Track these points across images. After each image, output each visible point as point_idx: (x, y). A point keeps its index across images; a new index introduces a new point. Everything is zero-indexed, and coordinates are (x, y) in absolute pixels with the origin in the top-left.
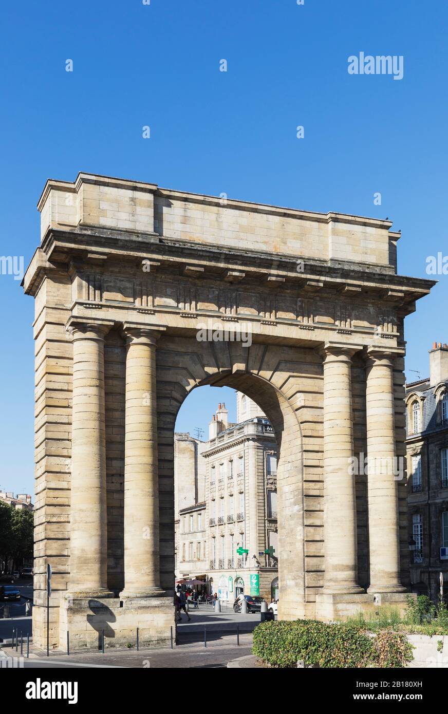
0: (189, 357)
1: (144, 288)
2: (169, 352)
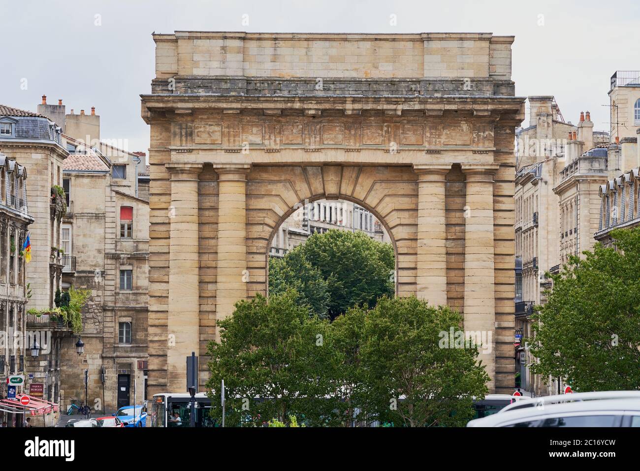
0: (281, 184)
1: (232, 130)
2: (262, 181)
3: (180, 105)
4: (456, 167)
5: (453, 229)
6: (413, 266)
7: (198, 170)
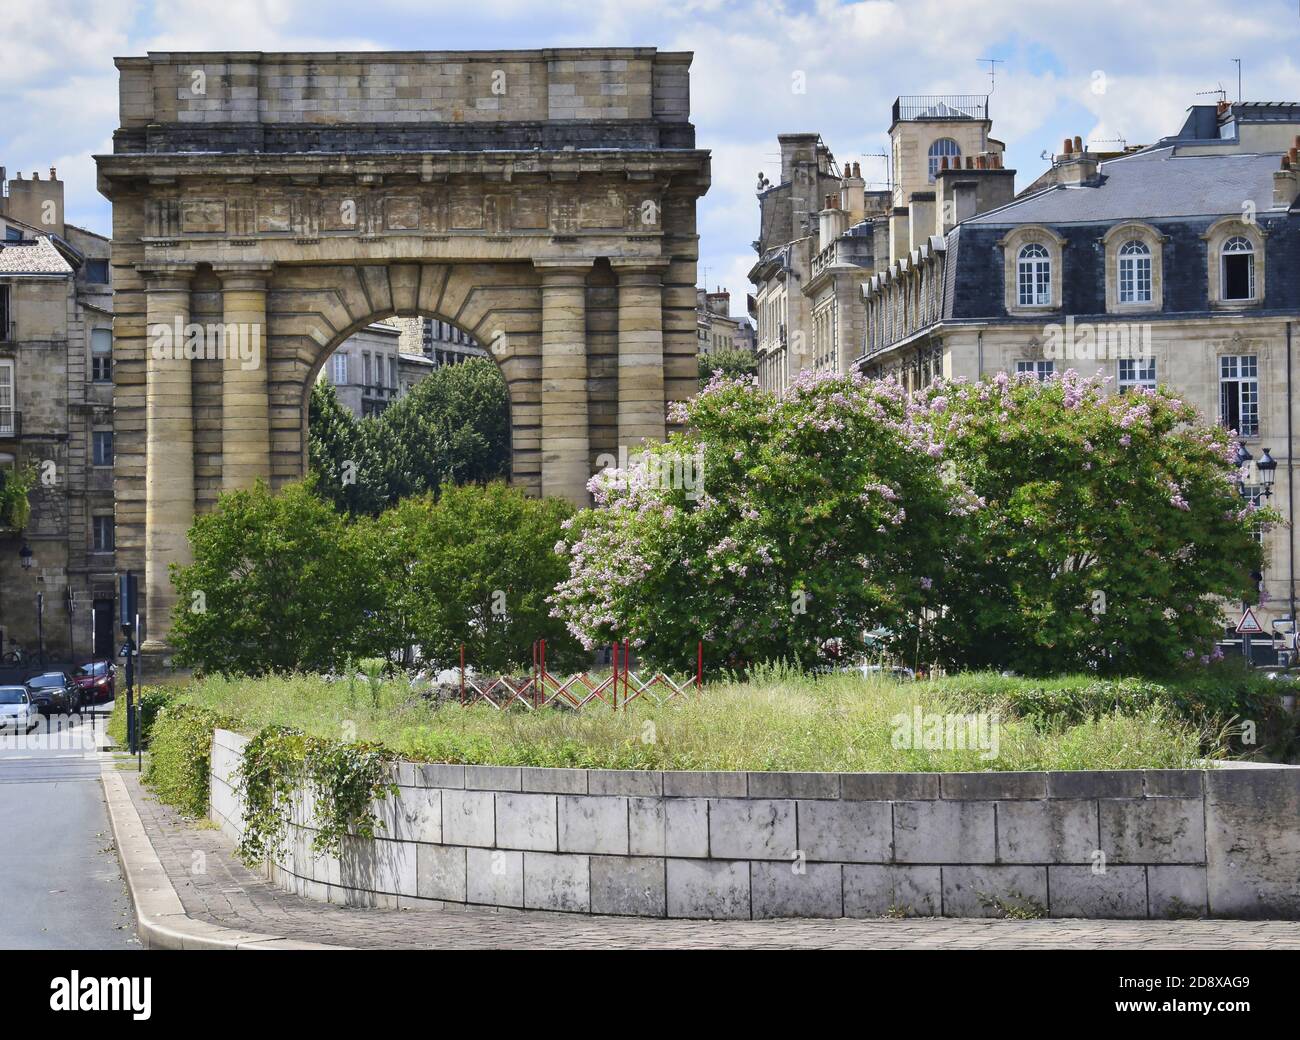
0: (324, 295)
1: (241, 209)
2: (293, 291)
3: (157, 171)
4: (602, 262)
5: (599, 363)
6: (535, 421)
7: (189, 275)
